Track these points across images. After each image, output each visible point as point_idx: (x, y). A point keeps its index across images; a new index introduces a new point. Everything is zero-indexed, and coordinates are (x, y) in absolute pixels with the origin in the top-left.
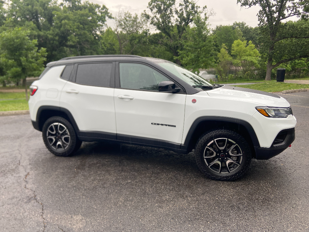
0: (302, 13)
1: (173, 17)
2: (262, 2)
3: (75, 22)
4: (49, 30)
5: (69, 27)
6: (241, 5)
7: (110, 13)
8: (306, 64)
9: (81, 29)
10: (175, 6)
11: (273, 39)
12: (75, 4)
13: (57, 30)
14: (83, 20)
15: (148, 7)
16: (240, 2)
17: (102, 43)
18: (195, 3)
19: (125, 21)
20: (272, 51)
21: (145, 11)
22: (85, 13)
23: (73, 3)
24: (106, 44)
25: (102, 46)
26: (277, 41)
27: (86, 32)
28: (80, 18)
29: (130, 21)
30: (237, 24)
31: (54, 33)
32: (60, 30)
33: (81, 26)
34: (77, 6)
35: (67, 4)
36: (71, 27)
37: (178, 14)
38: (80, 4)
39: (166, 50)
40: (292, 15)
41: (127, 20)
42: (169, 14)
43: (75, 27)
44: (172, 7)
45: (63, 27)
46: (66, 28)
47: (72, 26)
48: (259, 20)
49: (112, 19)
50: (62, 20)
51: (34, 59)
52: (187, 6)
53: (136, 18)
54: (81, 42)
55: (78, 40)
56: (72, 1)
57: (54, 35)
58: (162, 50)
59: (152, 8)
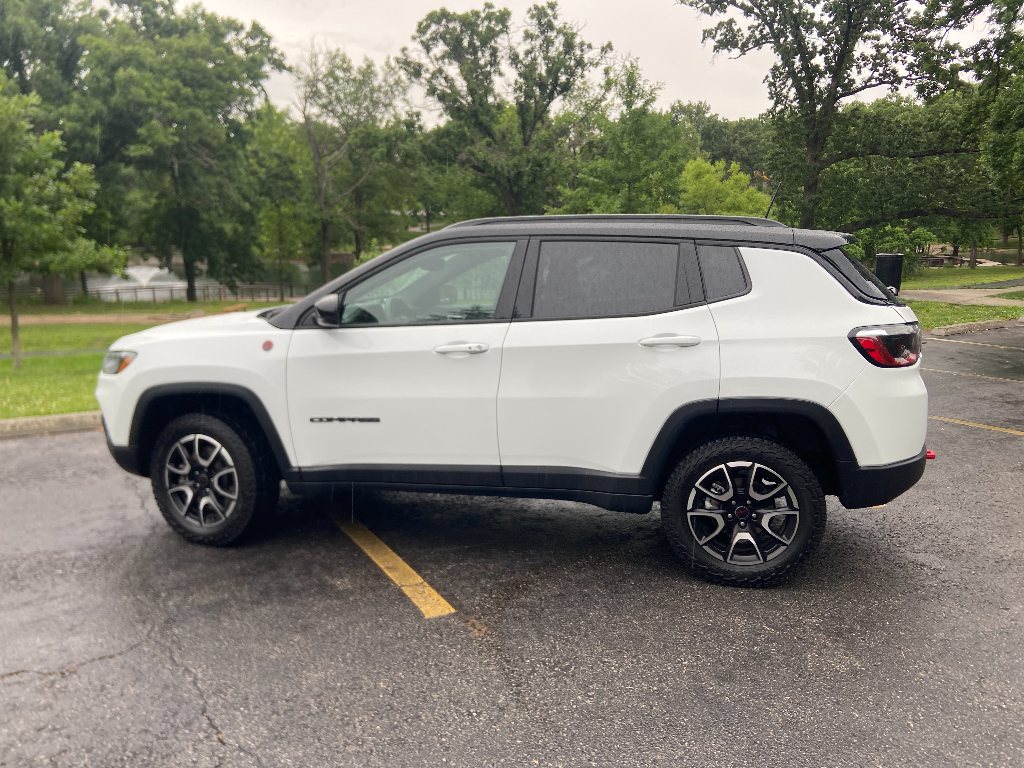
0: (905, 78)
1: (501, 74)
2: (782, 40)
3: (165, 76)
4: (67, 103)
5: (143, 93)
6: (715, 48)
7: (279, 52)
8: (906, 236)
9: (185, 103)
10: (509, 40)
11: (815, 159)
12: (154, 15)
13: (97, 103)
14: (191, 71)
15: (414, 38)
16: (713, 38)
17: (249, 154)
18: (575, 31)
19: (331, 80)
20: (814, 196)
21: (404, 50)
22: (200, 45)
23: (145, 11)
24: (264, 159)
25: (250, 165)
26: (828, 163)
27: (199, 112)
28: (181, 62)
29: (347, 82)
30: (682, 110)
31: (86, 113)
32: (105, 102)
33: (187, 91)
34: (161, 21)
35: (122, 14)
36: (149, 95)
37: (519, 65)
38: (173, 13)
39: (476, 185)
40: (873, 82)
41: (336, 80)
42: (486, 66)
43: (164, 94)
44: (496, 42)
45: (118, 91)
46: (130, 97)
47: (152, 91)
48: (772, 98)
49: (285, 72)
50: (114, 68)
51: (46, 207)
52: (549, 42)
53: (368, 72)
54: (185, 149)
55: (177, 139)
56: (144, 3)
57: (88, 119)
58: (462, 184)
59: (428, 40)
